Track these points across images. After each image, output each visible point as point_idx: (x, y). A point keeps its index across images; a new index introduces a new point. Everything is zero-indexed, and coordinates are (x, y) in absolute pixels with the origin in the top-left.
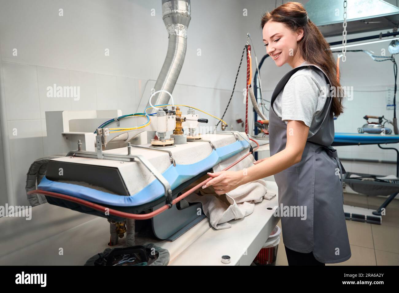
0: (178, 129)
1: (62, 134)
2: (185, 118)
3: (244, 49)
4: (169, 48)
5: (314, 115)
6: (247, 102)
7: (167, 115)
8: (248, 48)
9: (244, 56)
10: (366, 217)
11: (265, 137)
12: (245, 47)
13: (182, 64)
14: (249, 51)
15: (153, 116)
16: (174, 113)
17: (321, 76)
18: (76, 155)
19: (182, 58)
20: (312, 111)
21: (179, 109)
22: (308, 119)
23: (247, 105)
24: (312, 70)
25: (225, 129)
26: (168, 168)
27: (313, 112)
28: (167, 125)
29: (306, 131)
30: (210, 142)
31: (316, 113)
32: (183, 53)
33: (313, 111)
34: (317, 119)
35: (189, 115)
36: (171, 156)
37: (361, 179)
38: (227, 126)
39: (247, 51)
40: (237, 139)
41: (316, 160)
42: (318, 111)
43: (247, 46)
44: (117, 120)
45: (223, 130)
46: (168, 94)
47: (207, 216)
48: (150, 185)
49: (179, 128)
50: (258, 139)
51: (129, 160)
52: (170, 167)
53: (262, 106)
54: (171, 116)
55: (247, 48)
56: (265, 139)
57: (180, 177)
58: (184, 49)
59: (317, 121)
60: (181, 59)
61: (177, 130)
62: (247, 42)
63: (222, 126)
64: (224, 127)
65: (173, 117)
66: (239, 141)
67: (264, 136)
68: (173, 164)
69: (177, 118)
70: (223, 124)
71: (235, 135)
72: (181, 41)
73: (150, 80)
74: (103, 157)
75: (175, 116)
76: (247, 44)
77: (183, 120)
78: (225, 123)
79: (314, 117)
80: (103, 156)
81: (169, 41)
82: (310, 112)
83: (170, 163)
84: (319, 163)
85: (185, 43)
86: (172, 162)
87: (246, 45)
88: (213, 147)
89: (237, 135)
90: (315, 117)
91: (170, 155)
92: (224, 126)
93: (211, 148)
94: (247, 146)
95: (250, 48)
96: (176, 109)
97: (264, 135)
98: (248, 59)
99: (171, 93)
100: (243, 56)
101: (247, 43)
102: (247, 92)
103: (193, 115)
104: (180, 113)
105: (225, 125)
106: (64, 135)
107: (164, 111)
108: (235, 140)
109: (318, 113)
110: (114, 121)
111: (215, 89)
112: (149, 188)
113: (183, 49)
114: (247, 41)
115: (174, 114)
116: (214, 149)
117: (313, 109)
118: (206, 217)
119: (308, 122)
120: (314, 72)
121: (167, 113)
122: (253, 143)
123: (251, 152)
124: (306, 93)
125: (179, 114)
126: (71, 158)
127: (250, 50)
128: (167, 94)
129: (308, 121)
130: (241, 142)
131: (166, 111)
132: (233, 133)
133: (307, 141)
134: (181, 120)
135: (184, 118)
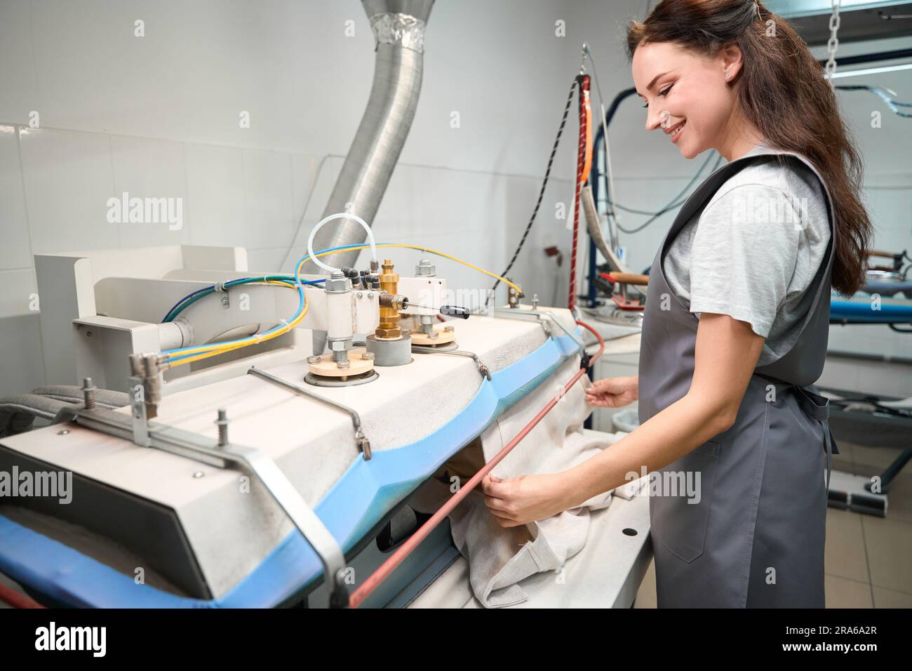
0: (387, 323)
1: (74, 323)
2: (405, 300)
3: (574, 86)
4: (376, 78)
5: (781, 303)
6: (576, 226)
7: (354, 287)
8: (583, 82)
9: (572, 104)
10: (849, 498)
11: (617, 315)
12: (576, 82)
13: (411, 123)
14: (586, 93)
15: (317, 286)
16: (375, 283)
17: (812, 189)
18: (80, 421)
19: (409, 105)
20: (774, 291)
21: (391, 267)
22: (761, 316)
23: (575, 235)
24: (787, 170)
25: (517, 303)
26: (347, 468)
27: (778, 297)
28: (354, 316)
29: (756, 347)
30: (474, 358)
31: (788, 296)
32: (412, 91)
33: (779, 293)
34: (789, 313)
35: (419, 278)
36: (359, 429)
37: (844, 406)
38: (521, 296)
39: (581, 90)
40: (548, 334)
41: (772, 427)
42: (794, 292)
43: (580, 79)
44: (220, 289)
45: (513, 306)
46: (363, 227)
47: (462, 554)
48: (283, 548)
49: (389, 320)
50: (599, 321)
51: (221, 463)
52: (352, 465)
53: (609, 220)
54: (365, 293)
55: (580, 84)
56: (618, 322)
57: (384, 491)
58: (414, 82)
59: (788, 318)
60: (408, 108)
61: (385, 325)
62: (583, 67)
63: (510, 295)
64: (513, 300)
65: (369, 297)
66: (552, 339)
67: (615, 315)
68: (362, 454)
69: (383, 296)
70: (513, 291)
71: (545, 322)
72: (408, 59)
73: (330, 156)
74: (149, 442)
75: (376, 294)
76: (582, 73)
77: (400, 306)
78: (517, 289)
79: (782, 307)
80: (149, 439)
81: (378, 60)
82: (770, 295)
83: (354, 449)
84: (779, 436)
85: (417, 66)
86: (360, 448)
87: (578, 74)
88: (484, 373)
89: (548, 322)
90: (785, 307)
91: (356, 426)
92: (514, 295)
93: (479, 376)
94: (573, 348)
95: (589, 84)
96: (383, 267)
97: (616, 312)
98: (584, 115)
99: (370, 226)
100: (568, 105)
101: (582, 70)
102: (577, 199)
103: (430, 279)
104: (393, 278)
105: (517, 294)
106: (80, 326)
107: (345, 279)
108: (543, 335)
109: (796, 296)
110: (214, 291)
111: (496, 174)
112: (279, 557)
113: (412, 84)
114: (583, 63)
115: (375, 286)
116: (486, 377)
117: (779, 287)
118: (460, 555)
119: (761, 324)
120: (793, 175)
121: (354, 282)
122: (587, 334)
123: (584, 370)
124: (762, 241)
125: (391, 281)
126: (61, 433)
127: (588, 89)
128: (360, 226)
129: (762, 321)
130: (559, 341)
131: (351, 275)
132: (538, 316)
133: (754, 374)
134: (394, 305)
135: (401, 300)
